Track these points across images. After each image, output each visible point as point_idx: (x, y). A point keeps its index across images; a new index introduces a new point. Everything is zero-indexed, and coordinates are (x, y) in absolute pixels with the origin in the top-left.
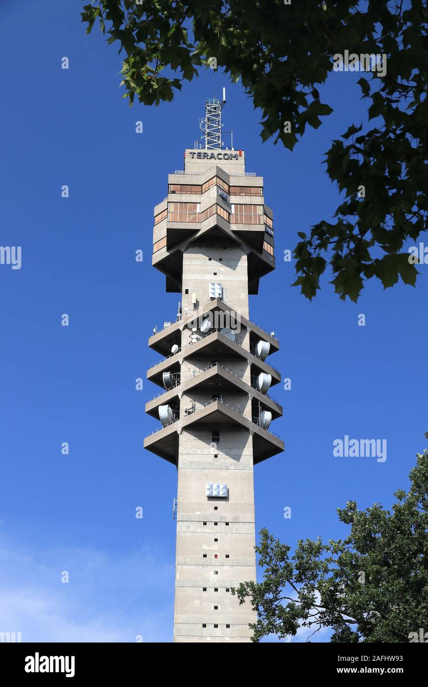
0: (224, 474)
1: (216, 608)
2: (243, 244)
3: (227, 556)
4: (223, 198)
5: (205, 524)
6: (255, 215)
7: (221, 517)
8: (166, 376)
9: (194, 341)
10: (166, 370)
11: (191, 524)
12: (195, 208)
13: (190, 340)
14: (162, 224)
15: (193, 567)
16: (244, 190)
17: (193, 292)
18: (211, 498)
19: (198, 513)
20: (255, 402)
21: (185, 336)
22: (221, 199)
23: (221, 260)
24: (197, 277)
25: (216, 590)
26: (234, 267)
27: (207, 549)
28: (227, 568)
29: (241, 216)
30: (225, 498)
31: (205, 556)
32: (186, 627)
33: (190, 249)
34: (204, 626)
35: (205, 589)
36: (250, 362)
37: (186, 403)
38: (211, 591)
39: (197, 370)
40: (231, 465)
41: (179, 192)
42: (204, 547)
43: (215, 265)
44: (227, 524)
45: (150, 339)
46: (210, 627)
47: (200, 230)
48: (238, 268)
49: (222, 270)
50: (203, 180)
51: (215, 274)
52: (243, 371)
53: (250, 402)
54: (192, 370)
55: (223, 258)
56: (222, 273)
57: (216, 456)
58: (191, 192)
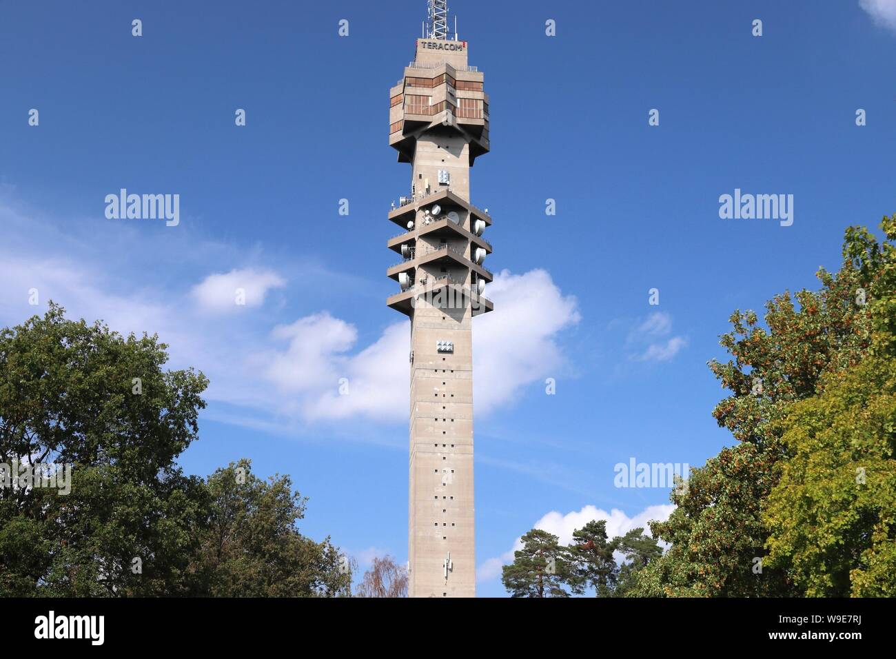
0: (450, 332)
1: (444, 433)
2: (466, 134)
3: (452, 396)
4: (451, 94)
5: (436, 371)
6: (477, 110)
7: (448, 367)
8: (404, 248)
9: (427, 222)
10: (404, 243)
11: (426, 372)
12: (428, 100)
13: (423, 220)
14: (398, 108)
15: (427, 403)
16: (468, 85)
17: (425, 178)
18: (440, 351)
19: (431, 363)
20: (473, 273)
21: (420, 215)
22: (449, 95)
23: (447, 147)
24: (428, 163)
25: (444, 420)
26: (458, 155)
27: (438, 390)
28: (452, 404)
29: (465, 110)
30: (450, 352)
31: (436, 395)
32: (423, 446)
33: (423, 137)
34: (436, 445)
35: (436, 419)
36: (470, 241)
37: (420, 274)
38: (440, 421)
39: (429, 246)
40: (455, 326)
41: (414, 85)
42: (435, 389)
43: (443, 153)
44: (452, 371)
45: (390, 213)
46: (440, 447)
47: (431, 122)
48: (461, 156)
49: (449, 157)
50: (434, 74)
51: (443, 161)
52: (465, 248)
53: (470, 274)
54: (425, 246)
55: (449, 145)
56: (448, 160)
57: (444, 318)
58: (425, 86)
